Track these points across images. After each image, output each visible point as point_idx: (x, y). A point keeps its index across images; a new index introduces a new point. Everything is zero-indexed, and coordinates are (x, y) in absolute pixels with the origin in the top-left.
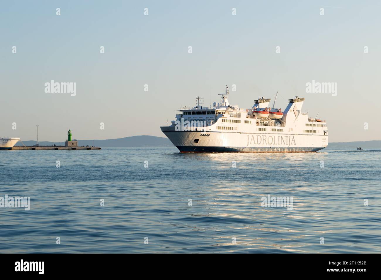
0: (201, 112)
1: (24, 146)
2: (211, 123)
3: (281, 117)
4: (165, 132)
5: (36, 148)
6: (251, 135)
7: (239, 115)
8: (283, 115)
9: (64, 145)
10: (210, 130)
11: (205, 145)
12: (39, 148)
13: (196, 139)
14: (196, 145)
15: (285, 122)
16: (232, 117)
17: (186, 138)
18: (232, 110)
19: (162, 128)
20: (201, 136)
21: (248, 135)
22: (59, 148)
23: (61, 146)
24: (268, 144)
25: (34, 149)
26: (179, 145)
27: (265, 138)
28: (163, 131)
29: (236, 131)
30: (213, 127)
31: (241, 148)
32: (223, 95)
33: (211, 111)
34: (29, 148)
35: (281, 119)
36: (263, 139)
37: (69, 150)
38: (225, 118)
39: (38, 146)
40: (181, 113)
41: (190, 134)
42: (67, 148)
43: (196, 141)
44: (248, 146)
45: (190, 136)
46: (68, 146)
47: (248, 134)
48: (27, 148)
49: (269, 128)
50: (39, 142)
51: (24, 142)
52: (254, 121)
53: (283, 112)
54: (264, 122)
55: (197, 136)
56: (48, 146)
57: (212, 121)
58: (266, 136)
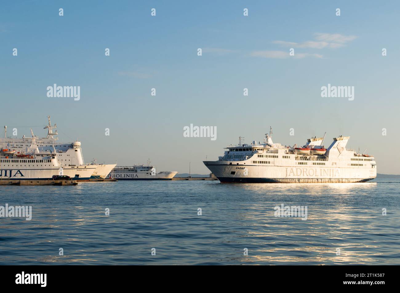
0: (242, 149)
1: (180, 178)
2: (247, 158)
3: (324, 153)
4: (208, 166)
5: (189, 179)
6: (289, 169)
7: (277, 152)
8: (326, 151)
9: (209, 177)
10: (245, 164)
11: (242, 176)
12: (191, 179)
13: (232, 171)
14: (234, 176)
15: (328, 157)
16: (269, 153)
17: (223, 170)
18: (269, 147)
19: (204, 162)
20: (236, 169)
21: (287, 169)
22: (205, 179)
23: (206, 178)
24: (309, 175)
25: (188, 180)
26: (219, 177)
27: (305, 170)
28: (206, 165)
29: (273, 165)
30: (248, 162)
31: (277, 179)
32: (266, 135)
33: (249, 148)
34: (184, 179)
35: (325, 154)
36: (303, 171)
37: (212, 180)
38: (259, 154)
39: (190, 178)
40: (228, 150)
41: (226, 167)
42: (211, 179)
43: (233, 173)
44: (287, 177)
45: (227, 169)
46: (212, 177)
47: (287, 167)
48: (182, 179)
49: (310, 162)
50: (191, 175)
51: (180, 175)
52: (293, 156)
53: (326, 149)
54: (306, 158)
55: (234, 169)
56: (197, 178)
57: (247, 157)
58: (306, 169)
